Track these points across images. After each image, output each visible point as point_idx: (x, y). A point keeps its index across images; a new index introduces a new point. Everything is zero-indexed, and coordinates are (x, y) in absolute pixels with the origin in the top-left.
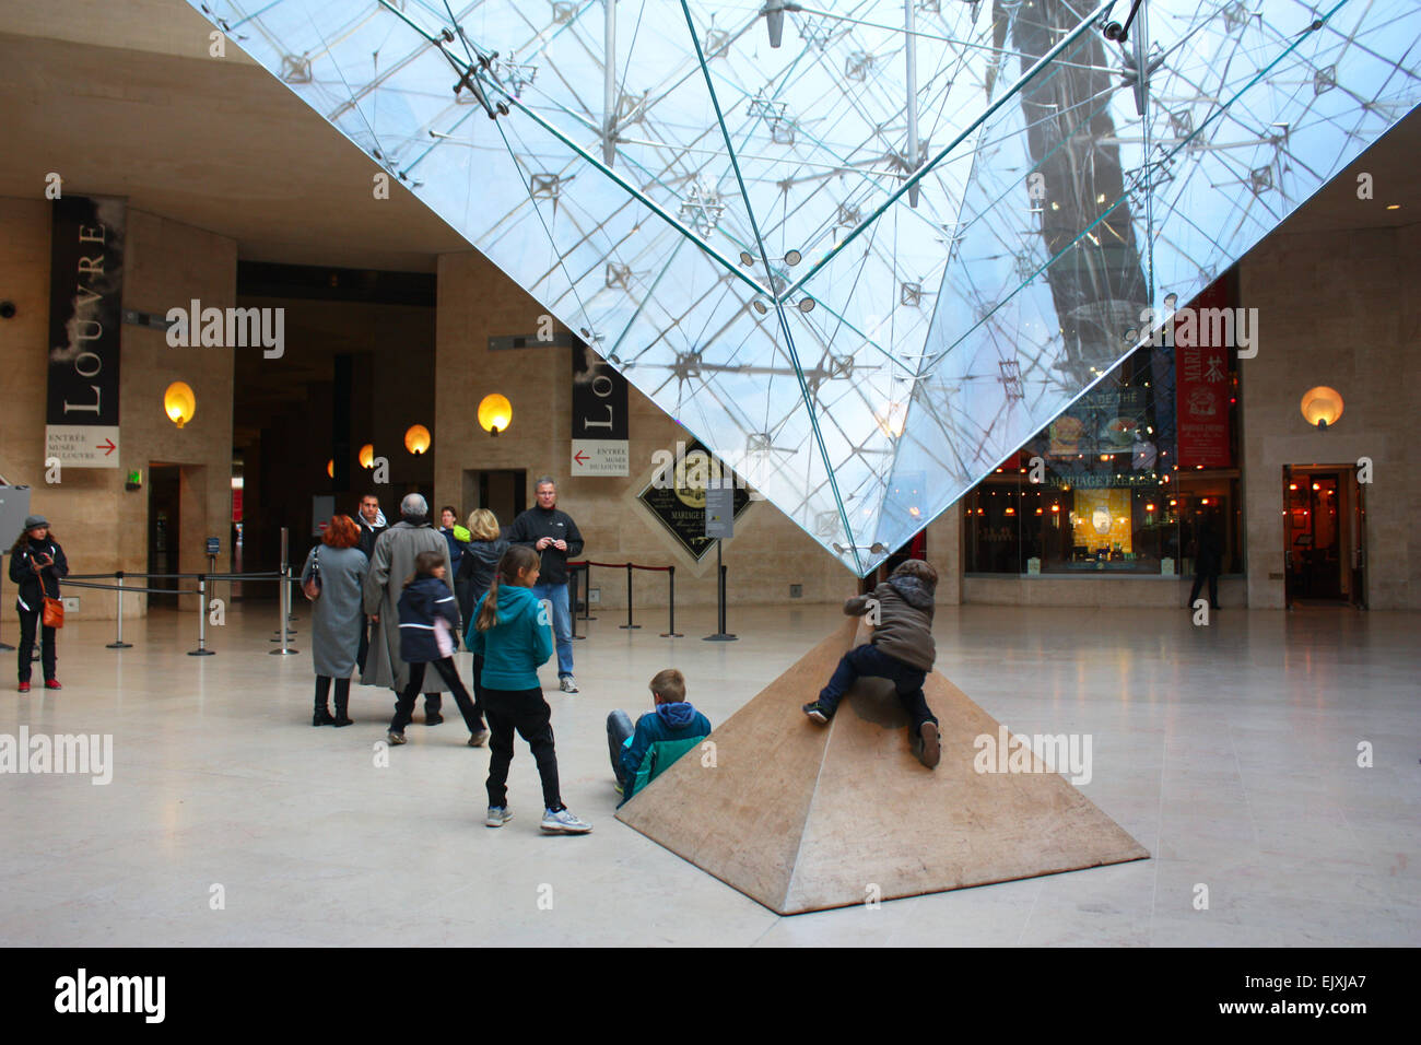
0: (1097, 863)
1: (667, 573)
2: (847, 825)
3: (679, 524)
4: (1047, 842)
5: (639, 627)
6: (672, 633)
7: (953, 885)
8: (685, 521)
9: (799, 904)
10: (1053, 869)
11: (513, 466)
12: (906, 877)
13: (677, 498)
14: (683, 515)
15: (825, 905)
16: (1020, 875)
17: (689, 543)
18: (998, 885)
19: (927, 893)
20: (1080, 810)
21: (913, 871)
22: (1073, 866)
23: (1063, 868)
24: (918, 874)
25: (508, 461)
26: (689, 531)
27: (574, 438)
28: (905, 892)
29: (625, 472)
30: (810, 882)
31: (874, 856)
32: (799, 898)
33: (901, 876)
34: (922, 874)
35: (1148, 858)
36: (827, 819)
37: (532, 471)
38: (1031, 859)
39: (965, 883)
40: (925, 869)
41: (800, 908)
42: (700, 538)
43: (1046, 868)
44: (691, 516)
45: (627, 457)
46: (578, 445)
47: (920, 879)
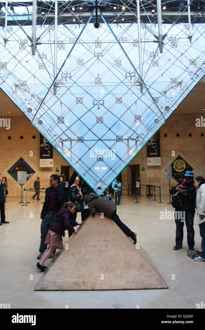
0: (145, 288)
1: (159, 188)
2: (65, 267)
3: (175, 176)
4: (130, 279)
5: (157, 200)
6: (160, 202)
7: (91, 289)
8: (176, 175)
9: (40, 288)
10: (128, 288)
11: (137, 164)
12: (76, 284)
13: (174, 170)
14: (176, 174)
15: (47, 289)
16: (115, 288)
17: (178, 180)
18: (106, 291)
19: (81, 290)
20: (147, 270)
21: (80, 283)
22: (136, 288)
23: (132, 288)
24: (81, 284)
25: (136, 163)
26: (178, 177)
27: (148, 157)
28: (74, 289)
29: (160, 164)
30: (46, 282)
31: (69, 277)
32: (40, 286)
33: (75, 284)
34: (82, 284)
35: (168, 288)
36: (60, 264)
37: (141, 165)
38: (122, 284)
39: (95, 289)
40: (84, 283)
41: (40, 289)
42: (180, 179)
43: (125, 288)
44: (178, 174)
45: (160, 161)
46: (149, 159)
47: (81, 286)
